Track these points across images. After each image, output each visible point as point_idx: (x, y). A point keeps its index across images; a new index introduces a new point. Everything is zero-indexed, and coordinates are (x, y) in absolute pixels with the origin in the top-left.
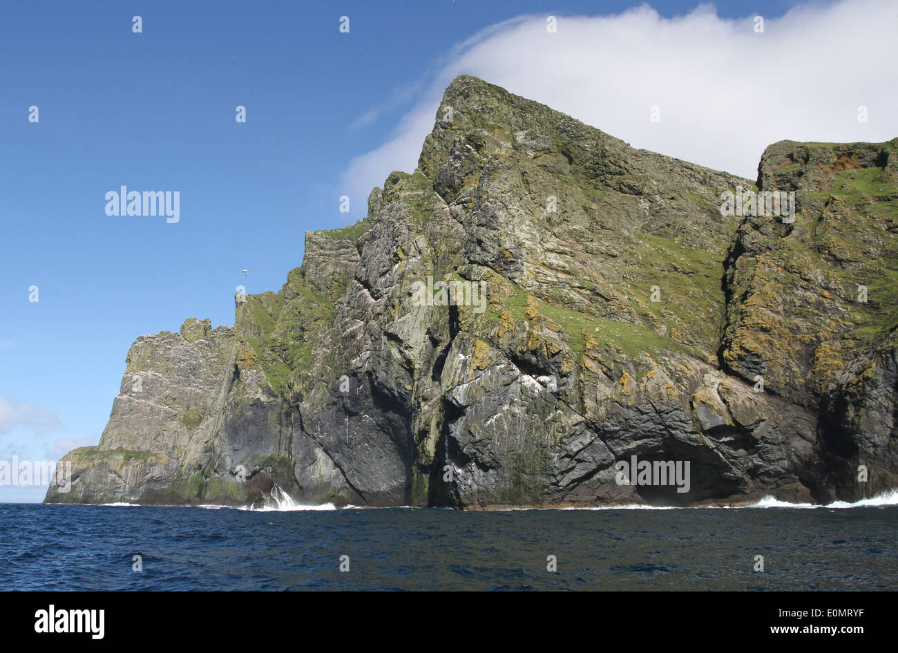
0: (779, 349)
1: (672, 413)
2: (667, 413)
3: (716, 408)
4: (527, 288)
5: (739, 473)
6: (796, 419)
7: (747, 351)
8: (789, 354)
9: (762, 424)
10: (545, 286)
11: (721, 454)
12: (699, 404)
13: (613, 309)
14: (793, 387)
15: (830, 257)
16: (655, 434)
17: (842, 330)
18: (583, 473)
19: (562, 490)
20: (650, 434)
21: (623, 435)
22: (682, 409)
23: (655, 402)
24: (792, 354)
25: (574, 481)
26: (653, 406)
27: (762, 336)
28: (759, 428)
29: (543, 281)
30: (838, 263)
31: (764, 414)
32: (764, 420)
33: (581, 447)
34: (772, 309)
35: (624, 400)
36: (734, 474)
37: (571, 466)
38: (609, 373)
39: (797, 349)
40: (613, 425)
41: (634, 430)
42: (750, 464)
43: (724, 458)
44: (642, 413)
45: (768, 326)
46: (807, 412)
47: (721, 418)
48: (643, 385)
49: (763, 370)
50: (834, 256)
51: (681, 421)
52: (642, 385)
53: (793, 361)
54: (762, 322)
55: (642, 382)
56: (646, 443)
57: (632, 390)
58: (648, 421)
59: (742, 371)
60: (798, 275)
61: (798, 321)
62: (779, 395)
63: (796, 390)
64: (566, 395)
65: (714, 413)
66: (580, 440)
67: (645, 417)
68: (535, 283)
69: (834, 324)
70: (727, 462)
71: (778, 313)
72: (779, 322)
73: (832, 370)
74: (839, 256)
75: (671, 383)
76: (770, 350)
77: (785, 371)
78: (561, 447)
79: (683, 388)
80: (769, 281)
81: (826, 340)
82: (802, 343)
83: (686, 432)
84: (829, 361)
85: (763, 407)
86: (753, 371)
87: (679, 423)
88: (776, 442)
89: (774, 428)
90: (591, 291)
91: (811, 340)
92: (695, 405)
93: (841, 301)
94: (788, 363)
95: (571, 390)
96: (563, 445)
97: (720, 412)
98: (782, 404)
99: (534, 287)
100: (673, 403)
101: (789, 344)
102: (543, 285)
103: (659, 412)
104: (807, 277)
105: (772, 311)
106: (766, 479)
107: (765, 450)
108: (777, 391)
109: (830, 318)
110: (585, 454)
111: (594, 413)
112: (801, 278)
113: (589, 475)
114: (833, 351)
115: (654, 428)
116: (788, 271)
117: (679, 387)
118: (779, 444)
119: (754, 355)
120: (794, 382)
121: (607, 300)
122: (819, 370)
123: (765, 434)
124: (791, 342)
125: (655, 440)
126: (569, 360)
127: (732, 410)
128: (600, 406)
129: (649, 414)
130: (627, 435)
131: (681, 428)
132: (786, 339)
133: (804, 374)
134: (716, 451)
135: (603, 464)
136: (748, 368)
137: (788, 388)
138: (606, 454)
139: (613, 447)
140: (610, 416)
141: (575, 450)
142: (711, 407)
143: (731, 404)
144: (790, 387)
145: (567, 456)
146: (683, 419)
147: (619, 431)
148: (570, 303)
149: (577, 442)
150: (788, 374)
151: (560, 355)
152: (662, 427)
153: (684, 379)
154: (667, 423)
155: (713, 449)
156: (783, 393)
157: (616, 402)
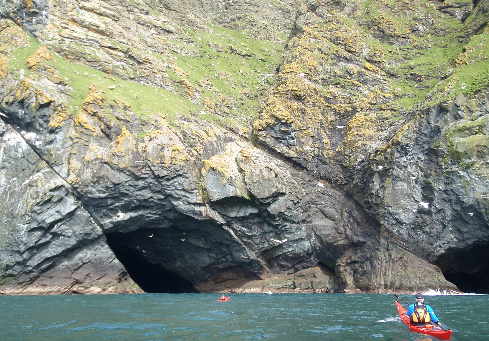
0: (311, 119)
1: (175, 180)
2: (168, 180)
3: (228, 176)
4: (46, 41)
5: (253, 256)
6: (321, 195)
7: (277, 119)
8: (321, 123)
9: (281, 199)
10: (68, 41)
11: (232, 233)
12: (208, 171)
13: (144, 73)
14: (321, 160)
15: (378, 33)
16: (152, 204)
17: (380, 101)
18: (60, 250)
19: (31, 272)
20: (147, 205)
21: (112, 204)
22: (187, 175)
23: (154, 166)
24: (326, 125)
25: (47, 260)
26: (151, 170)
27: (295, 104)
28: (277, 203)
29: (66, 36)
30: (386, 38)
31: (284, 187)
32: (283, 194)
33: (58, 217)
34: (310, 77)
35: (115, 161)
36: (248, 255)
37: (44, 240)
38: (108, 132)
39: (330, 119)
40: (99, 191)
41: (126, 199)
42: (266, 245)
43: (235, 236)
44: (138, 178)
45: (302, 93)
46: (334, 188)
47: (232, 189)
48: (143, 145)
49: (292, 141)
50: (383, 31)
51: (184, 190)
52: (141, 146)
53: (325, 131)
54: (297, 89)
55: (143, 141)
56: (142, 215)
57: (128, 150)
58: (144, 188)
59: (270, 141)
60: (343, 47)
61: (336, 91)
62: (305, 168)
63: (324, 163)
64: (51, 155)
65: (225, 181)
66: (58, 208)
67: (141, 183)
68: (57, 37)
69: (372, 95)
70: (240, 242)
71: (316, 82)
72: (315, 90)
73: (364, 140)
74: (387, 32)
75: (180, 146)
76: (302, 119)
77: (314, 142)
78: (31, 216)
79: (196, 154)
80: (312, 51)
81: (362, 110)
82: (337, 113)
83: (189, 203)
84: (362, 131)
85: (285, 179)
86: (281, 142)
87: (183, 193)
88: (296, 220)
89: (295, 204)
90: (123, 52)
91: (346, 109)
92: (203, 171)
93: (383, 74)
94: (319, 134)
95: (58, 149)
96: (33, 215)
97: (231, 181)
98: (307, 178)
99: (54, 41)
100: (177, 167)
101: (323, 114)
102: (66, 39)
103: (158, 178)
104: (351, 49)
105: (310, 79)
106: (284, 263)
107: (283, 229)
108: (304, 164)
109: (369, 90)
110: (64, 227)
111: (78, 176)
112: (346, 50)
113: (68, 253)
114: (367, 120)
115: (151, 197)
116: (334, 43)
117: (190, 152)
118: (299, 223)
119: (283, 124)
120: (323, 154)
121: (139, 63)
122: (350, 141)
123: (283, 210)
124: (325, 112)
125: (154, 212)
126: (61, 114)
127: (247, 180)
128: (87, 168)
129: (147, 180)
130: (117, 204)
131: (184, 198)
132: (320, 108)
133: (334, 145)
134: (225, 227)
135: (85, 239)
136: (277, 139)
137: (316, 161)
138: (91, 227)
139: (99, 219)
140: (97, 179)
141: (49, 220)
142: (222, 174)
143: (247, 173)
144: (318, 159)
145: (40, 228)
146: (186, 187)
147: (106, 198)
148: (93, 62)
149: (52, 211)
150: (317, 145)
151: (51, 107)
152: (162, 197)
153: (199, 144)
154: (167, 191)
155: (222, 224)
156: (309, 166)
157: (106, 163)
